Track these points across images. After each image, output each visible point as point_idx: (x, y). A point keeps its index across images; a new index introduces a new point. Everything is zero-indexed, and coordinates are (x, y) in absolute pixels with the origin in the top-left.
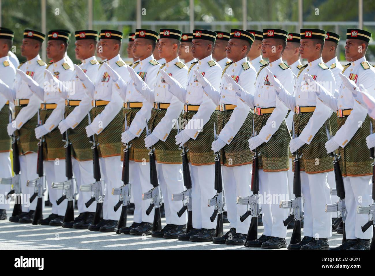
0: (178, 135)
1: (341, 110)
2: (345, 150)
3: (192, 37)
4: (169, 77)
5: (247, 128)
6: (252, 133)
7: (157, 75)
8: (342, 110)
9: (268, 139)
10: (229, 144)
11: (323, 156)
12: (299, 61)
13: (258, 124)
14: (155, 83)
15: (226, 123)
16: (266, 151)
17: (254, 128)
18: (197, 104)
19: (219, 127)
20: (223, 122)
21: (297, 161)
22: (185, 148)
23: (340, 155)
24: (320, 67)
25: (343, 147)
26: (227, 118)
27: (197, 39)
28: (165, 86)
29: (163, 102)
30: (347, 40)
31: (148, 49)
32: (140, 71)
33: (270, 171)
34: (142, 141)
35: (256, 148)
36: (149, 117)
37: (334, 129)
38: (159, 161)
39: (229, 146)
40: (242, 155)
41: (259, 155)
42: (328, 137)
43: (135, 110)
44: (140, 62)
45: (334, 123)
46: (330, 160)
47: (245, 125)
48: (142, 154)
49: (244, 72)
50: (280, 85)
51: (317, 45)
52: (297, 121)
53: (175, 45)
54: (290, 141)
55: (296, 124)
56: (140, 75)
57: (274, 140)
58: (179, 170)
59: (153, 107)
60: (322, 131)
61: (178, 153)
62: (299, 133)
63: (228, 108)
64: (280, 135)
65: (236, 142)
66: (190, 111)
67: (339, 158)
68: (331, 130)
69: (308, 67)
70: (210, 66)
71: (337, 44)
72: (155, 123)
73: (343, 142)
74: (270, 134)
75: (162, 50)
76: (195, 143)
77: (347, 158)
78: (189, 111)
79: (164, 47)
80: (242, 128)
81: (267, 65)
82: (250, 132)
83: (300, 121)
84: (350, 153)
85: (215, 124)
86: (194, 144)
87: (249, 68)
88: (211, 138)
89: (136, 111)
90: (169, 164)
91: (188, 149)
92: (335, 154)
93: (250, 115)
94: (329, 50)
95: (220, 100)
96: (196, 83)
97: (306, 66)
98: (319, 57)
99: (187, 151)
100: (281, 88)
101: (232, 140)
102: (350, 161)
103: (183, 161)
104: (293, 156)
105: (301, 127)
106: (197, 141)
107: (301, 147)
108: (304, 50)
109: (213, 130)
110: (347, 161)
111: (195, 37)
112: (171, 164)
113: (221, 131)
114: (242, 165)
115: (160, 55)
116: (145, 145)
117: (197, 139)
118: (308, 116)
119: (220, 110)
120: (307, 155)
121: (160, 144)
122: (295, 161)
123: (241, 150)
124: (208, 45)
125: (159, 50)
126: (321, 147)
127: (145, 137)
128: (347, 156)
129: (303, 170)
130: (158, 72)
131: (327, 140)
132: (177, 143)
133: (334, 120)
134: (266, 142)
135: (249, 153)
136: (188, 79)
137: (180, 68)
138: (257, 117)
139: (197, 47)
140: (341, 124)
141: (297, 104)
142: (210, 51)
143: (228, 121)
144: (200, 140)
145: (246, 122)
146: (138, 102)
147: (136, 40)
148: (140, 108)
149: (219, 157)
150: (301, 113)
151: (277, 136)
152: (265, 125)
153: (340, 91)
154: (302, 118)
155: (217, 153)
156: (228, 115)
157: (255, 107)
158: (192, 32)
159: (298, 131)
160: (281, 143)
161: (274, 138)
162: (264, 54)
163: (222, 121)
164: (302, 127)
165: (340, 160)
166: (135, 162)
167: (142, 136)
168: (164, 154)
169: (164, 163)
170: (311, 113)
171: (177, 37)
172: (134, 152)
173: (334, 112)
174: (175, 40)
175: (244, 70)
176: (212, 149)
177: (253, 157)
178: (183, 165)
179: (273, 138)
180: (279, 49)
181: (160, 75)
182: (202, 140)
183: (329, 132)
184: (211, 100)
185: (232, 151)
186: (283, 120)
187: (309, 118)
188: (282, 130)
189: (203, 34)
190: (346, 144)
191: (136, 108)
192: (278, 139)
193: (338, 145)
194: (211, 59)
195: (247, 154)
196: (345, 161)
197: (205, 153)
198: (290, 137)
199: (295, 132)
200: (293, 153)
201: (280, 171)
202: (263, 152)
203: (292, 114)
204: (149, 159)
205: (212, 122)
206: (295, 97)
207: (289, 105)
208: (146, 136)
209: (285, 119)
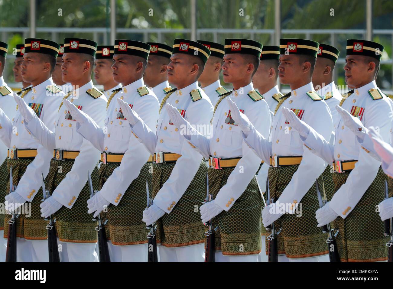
0: (91, 199)
1: (340, 162)
2: (345, 223)
3: (112, 52)
4: (78, 111)
5: (196, 189)
6: (206, 197)
7: (60, 109)
8: (342, 162)
9: (229, 206)
10: (169, 212)
11: (313, 231)
12: (277, 87)
13: (215, 183)
14: (56, 120)
15: (166, 181)
16: (226, 224)
17: (209, 188)
18: (120, 153)
19: (155, 187)
20: (161, 180)
21: (273, 239)
22: (102, 219)
23: (337, 229)
24: (309, 96)
25: (344, 217)
26: (167, 174)
27: (121, 55)
28: (71, 124)
29: (68, 150)
30: (348, 57)
31: (44, 68)
32: (32, 102)
33: (232, 255)
34: (37, 208)
35: (212, 219)
36: (47, 172)
37: (330, 191)
38: (61, 238)
39: (169, 215)
40: (188, 229)
41: (216, 229)
42: (320, 203)
43: (25, 161)
44: (32, 88)
45: (330, 182)
46: (324, 238)
47: (193, 184)
48: (36, 227)
49: (192, 105)
50: (249, 123)
51: (304, 64)
52: (274, 178)
53: (86, 63)
54: (263, 208)
55: (272, 182)
56: (32, 109)
57: (239, 207)
58: (93, 252)
59: (53, 156)
60: (312, 194)
61: (90, 227)
62: (276, 196)
63: (168, 158)
64: (247, 200)
65: (180, 210)
66: (110, 163)
67: (336, 235)
68: (324, 191)
69: (291, 96)
70: (141, 96)
71: (335, 63)
72: (56, 180)
73: (344, 210)
74: (232, 198)
75: (67, 70)
76: (118, 211)
77: (349, 234)
78: (108, 162)
79: (70, 66)
80: (190, 189)
81: (230, 94)
82: (201, 195)
83: (278, 178)
84: (353, 227)
85: (148, 183)
86: (116, 212)
87: (201, 98)
88: (142, 203)
89: (27, 162)
90: (77, 242)
91: (107, 221)
92: (331, 230)
93: (202, 169)
94: (323, 71)
95: (157, 146)
96: (119, 120)
97: (289, 95)
98: (308, 82)
99: (105, 223)
100: (250, 127)
101: (174, 207)
102: (353, 239)
103: (99, 239)
104: (267, 231)
105: (280, 187)
106: (121, 208)
107: (279, 218)
108: (285, 71)
109: (146, 191)
110: (349, 240)
111: (118, 51)
112: (80, 242)
113: (157, 193)
114: (189, 245)
115: (63, 78)
116: (41, 213)
117: (121, 205)
118: (290, 171)
119: (155, 162)
120: (288, 230)
121: (63, 212)
122: (270, 239)
123: (187, 222)
124: (138, 63)
125: (63, 70)
126: (310, 218)
127: (41, 203)
128: (349, 231)
129: (283, 253)
130: (60, 104)
131: (318, 207)
132: (89, 212)
133: (329, 177)
134: (227, 210)
135: (200, 227)
136: (108, 114)
137: (95, 98)
138: (214, 172)
139: (121, 66)
140: (339, 184)
141: (274, 153)
142: (140, 73)
143: (168, 178)
144: (125, 206)
145: (195, 180)
146: (29, 149)
147: (26, 55)
148: (32, 159)
149: (154, 232)
150: (280, 167)
151: (244, 201)
152: (226, 184)
153: (337, 133)
154: (282, 174)
155: (151, 226)
156: (168, 169)
157: (211, 158)
158: (113, 44)
159: (276, 193)
160: (250, 212)
161: (239, 204)
162: (226, 77)
163: (159, 178)
164: (282, 187)
165: (337, 238)
166: (26, 240)
167: (35, 201)
168: (70, 227)
169: (70, 242)
170: (295, 167)
171: (91, 52)
172: (25, 224)
173: (329, 165)
174: (86, 56)
175: (193, 101)
176: (143, 220)
177: (207, 233)
178: (100, 244)
179: (237, 204)
180: (249, 69)
181: (65, 108)
182: (129, 206)
183: (322, 195)
184: (142, 145)
185: (174, 224)
186: (253, 177)
187: (292, 174)
188: (251, 192)
189: (130, 47)
190: (348, 214)
191: (26, 158)
192: (246, 205)
193: (337, 214)
194: (142, 85)
195: (197, 228)
196: (346, 238)
197: (132, 227)
198: (263, 203)
199: (271, 196)
200: (267, 227)
201: (247, 254)
202: (222, 225)
203: (266, 167)
204: (47, 236)
205: (144, 180)
206: (271, 143)
207: (263, 155)
208: (42, 200)
209: (256, 175)
